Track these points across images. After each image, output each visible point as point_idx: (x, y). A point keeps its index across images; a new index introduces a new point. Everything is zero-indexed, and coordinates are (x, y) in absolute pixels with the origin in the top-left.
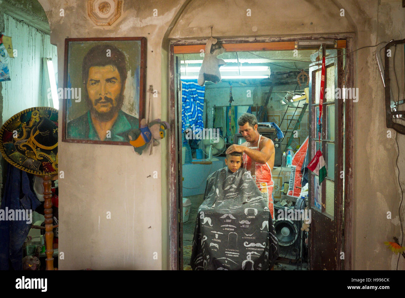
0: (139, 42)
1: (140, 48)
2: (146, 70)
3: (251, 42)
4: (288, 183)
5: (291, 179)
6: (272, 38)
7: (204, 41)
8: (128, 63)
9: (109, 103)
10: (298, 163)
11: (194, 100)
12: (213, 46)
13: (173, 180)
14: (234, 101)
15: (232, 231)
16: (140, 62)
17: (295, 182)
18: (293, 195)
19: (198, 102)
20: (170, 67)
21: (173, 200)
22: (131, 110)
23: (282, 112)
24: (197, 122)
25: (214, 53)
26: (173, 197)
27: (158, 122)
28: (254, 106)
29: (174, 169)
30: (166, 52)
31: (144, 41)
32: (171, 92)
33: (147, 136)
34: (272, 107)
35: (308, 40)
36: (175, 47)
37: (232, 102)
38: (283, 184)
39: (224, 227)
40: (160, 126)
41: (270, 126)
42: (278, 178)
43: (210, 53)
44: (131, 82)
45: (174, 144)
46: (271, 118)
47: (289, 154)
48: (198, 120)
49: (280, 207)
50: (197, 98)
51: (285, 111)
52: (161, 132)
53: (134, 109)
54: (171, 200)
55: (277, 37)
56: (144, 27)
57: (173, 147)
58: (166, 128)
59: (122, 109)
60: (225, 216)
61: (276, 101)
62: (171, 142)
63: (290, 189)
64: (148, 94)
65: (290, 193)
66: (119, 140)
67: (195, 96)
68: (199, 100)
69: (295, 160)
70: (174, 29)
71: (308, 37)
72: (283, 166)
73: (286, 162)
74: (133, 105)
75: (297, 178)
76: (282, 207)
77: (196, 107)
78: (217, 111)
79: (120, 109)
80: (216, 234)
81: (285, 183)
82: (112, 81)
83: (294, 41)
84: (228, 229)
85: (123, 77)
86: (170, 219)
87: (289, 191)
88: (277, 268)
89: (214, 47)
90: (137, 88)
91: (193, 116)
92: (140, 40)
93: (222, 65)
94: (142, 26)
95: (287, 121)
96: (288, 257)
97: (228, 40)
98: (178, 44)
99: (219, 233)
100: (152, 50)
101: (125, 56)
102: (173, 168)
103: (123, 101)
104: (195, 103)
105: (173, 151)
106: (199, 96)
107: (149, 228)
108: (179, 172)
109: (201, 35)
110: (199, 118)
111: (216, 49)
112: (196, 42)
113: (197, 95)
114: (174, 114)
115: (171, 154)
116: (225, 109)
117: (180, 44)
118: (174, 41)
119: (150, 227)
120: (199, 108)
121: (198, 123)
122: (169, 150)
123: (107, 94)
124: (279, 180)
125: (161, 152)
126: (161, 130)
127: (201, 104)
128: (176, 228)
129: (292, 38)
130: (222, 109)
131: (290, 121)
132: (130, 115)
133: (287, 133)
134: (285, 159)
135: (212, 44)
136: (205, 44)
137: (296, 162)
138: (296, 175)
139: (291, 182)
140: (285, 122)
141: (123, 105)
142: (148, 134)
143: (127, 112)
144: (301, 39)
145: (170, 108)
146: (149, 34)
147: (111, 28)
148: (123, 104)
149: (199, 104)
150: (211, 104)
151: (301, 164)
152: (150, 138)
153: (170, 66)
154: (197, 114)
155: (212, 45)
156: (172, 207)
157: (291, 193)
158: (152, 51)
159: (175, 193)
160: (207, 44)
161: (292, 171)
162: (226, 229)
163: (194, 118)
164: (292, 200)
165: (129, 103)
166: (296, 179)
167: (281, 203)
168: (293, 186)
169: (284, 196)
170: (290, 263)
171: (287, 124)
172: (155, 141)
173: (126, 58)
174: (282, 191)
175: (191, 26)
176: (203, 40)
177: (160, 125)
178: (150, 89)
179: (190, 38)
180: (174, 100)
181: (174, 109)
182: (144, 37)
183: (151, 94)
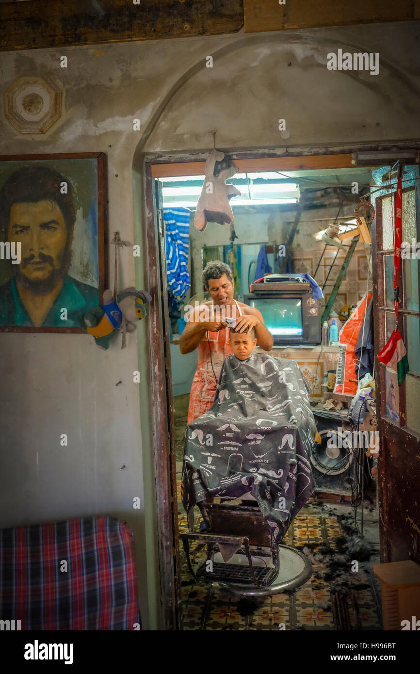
0: (94, 162)
1: (96, 171)
2: (108, 206)
3: (280, 156)
4: (334, 372)
5: (339, 367)
6: (314, 148)
7: (202, 156)
8: (76, 197)
9: (47, 265)
10: (349, 340)
11: (173, 240)
12: (218, 165)
13: (157, 387)
14: (237, 238)
15: (234, 452)
16: (97, 194)
17: (346, 371)
18: (343, 392)
19: (179, 242)
20: (147, 200)
21: (159, 419)
22: (85, 275)
23: (316, 253)
24: (179, 275)
25: (220, 176)
26: (159, 414)
27: (131, 292)
28: (270, 244)
29: (159, 369)
30: (138, 175)
31: (102, 158)
32: (149, 241)
33: (116, 318)
34: (299, 245)
35: (374, 152)
36: (153, 166)
37: (235, 239)
38: (326, 373)
39: (223, 446)
40: (136, 299)
41: (301, 279)
42: (317, 364)
43: (213, 175)
44: (82, 228)
45: (158, 327)
46: (298, 264)
47: (334, 324)
48: (181, 271)
49: (323, 412)
50: (177, 236)
51: (322, 252)
52: (137, 310)
53: (89, 272)
54: (156, 419)
55: (321, 146)
56: (100, 135)
57: (155, 332)
58: (145, 301)
59: (69, 273)
60: (224, 427)
61: (306, 235)
62: (153, 324)
63: (339, 382)
64: (112, 247)
65: (338, 389)
66: (66, 326)
67: (173, 233)
68: (182, 238)
69: (344, 335)
70: (151, 136)
71: (373, 145)
72: (324, 344)
73: (328, 337)
74: (87, 266)
75: (350, 364)
76: (325, 412)
77: (177, 250)
78: (209, 253)
79: (66, 274)
80: (209, 458)
81: (329, 372)
82: (52, 227)
83: (350, 153)
84: (229, 448)
85: (70, 220)
86: (156, 452)
87: (337, 385)
88: (321, 511)
89: (219, 167)
90: (93, 237)
91: (171, 266)
92: (95, 158)
93: (234, 195)
94: (97, 134)
95: (325, 268)
96: (339, 492)
97: (241, 152)
98: (159, 161)
99: (213, 455)
100: (116, 173)
101: (71, 184)
102: (156, 367)
103: (71, 260)
104: (175, 244)
105: (155, 338)
106: (180, 232)
107: (122, 468)
108: (166, 371)
109: (197, 146)
110: (183, 269)
111: (223, 169)
112: (189, 158)
113: (177, 231)
114: (156, 277)
115: (152, 344)
116: (221, 250)
117: (161, 161)
118: (151, 157)
119: (124, 466)
120: (181, 253)
121: (181, 278)
122: (149, 338)
123: (42, 249)
124: (319, 367)
125: (137, 342)
126: (137, 306)
127: (185, 245)
128: (166, 465)
129: (346, 147)
130: (217, 250)
131: (329, 267)
132: (84, 282)
133: (325, 287)
134: (328, 332)
135: (217, 161)
136: (204, 161)
137: (346, 338)
138: (347, 360)
139: (339, 370)
140: (322, 270)
141: (70, 267)
142: (116, 314)
143: (78, 278)
144: (362, 150)
145: (148, 268)
146: (110, 146)
147: (45, 137)
148: (71, 264)
149: (182, 245)
150: (199, 244)
151: (354, 341)
152: (121, 321)
153: (146, 198)
154: (179, 262)
155: (216, 163)
156: (157, 431)
157: (340, 388)
158: (117, 176)
159: (161, 408)
160: (208, 161)
161: (341, 353)
162: (225, 448)
163: (174, 268)
164: (341, 400)
165: (81, 264)
166: (346, 367)
167: (324, 406)
168: (343, 376)
169: (328, 393)
170: (342, 502)
171: (325, 272)
172: (129, 325)
173: (73, 188)
174: (325, 385)
175: (179, 131)
176: (200, 154)
177: (135, 297)
178: (116, 238)
179: (179, 151)
180: (154, 255)
181: (156, 270)
182: (102, 153)
183: (117, 246)
